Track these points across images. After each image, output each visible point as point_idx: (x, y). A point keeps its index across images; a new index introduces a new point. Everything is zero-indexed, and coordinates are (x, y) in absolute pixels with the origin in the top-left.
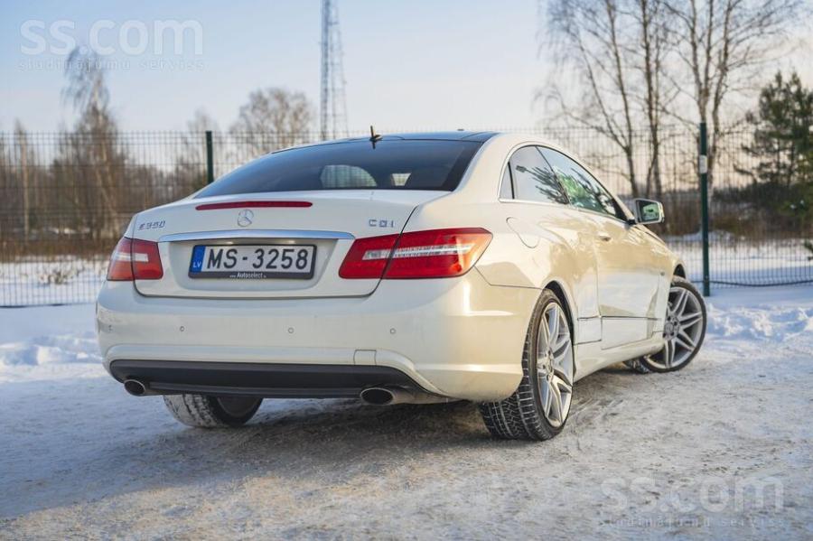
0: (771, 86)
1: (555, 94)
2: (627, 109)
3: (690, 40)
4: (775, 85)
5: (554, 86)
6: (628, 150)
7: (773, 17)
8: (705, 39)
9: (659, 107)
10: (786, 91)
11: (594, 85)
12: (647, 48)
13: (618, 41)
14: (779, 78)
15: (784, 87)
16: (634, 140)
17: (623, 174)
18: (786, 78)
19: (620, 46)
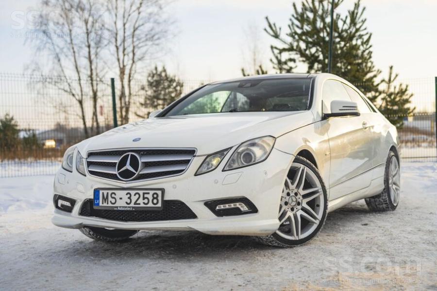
0: (152, 72)
1: (38, 68)
2: (80, 80)
3: (115, 44)
4: (154, 72)
5: (37, 64)
6: (81, 102)
7: (156, 37)
8: (122, 46)
9: (98, 79)
10: (160, 75)
11: (61, 65)
12: (89, 46)
13: (74, 42)
14: (156, 69)
15: (159, 73)
16: (84, 97)
17: (77, 115)
18: (160, 69)
19: (76, 44)
